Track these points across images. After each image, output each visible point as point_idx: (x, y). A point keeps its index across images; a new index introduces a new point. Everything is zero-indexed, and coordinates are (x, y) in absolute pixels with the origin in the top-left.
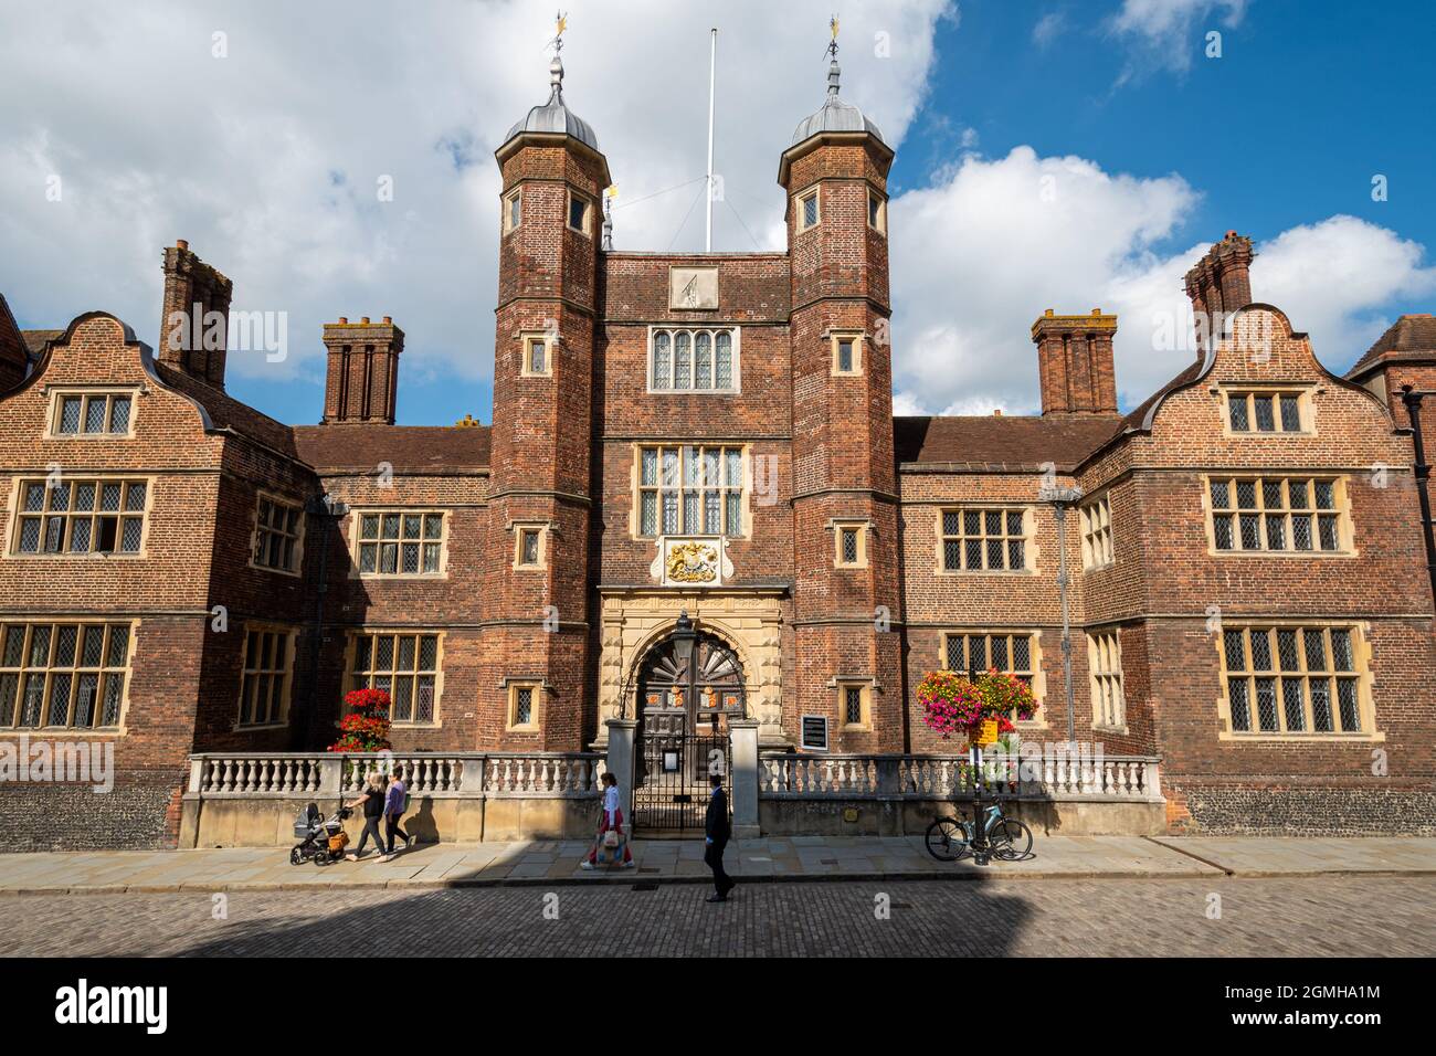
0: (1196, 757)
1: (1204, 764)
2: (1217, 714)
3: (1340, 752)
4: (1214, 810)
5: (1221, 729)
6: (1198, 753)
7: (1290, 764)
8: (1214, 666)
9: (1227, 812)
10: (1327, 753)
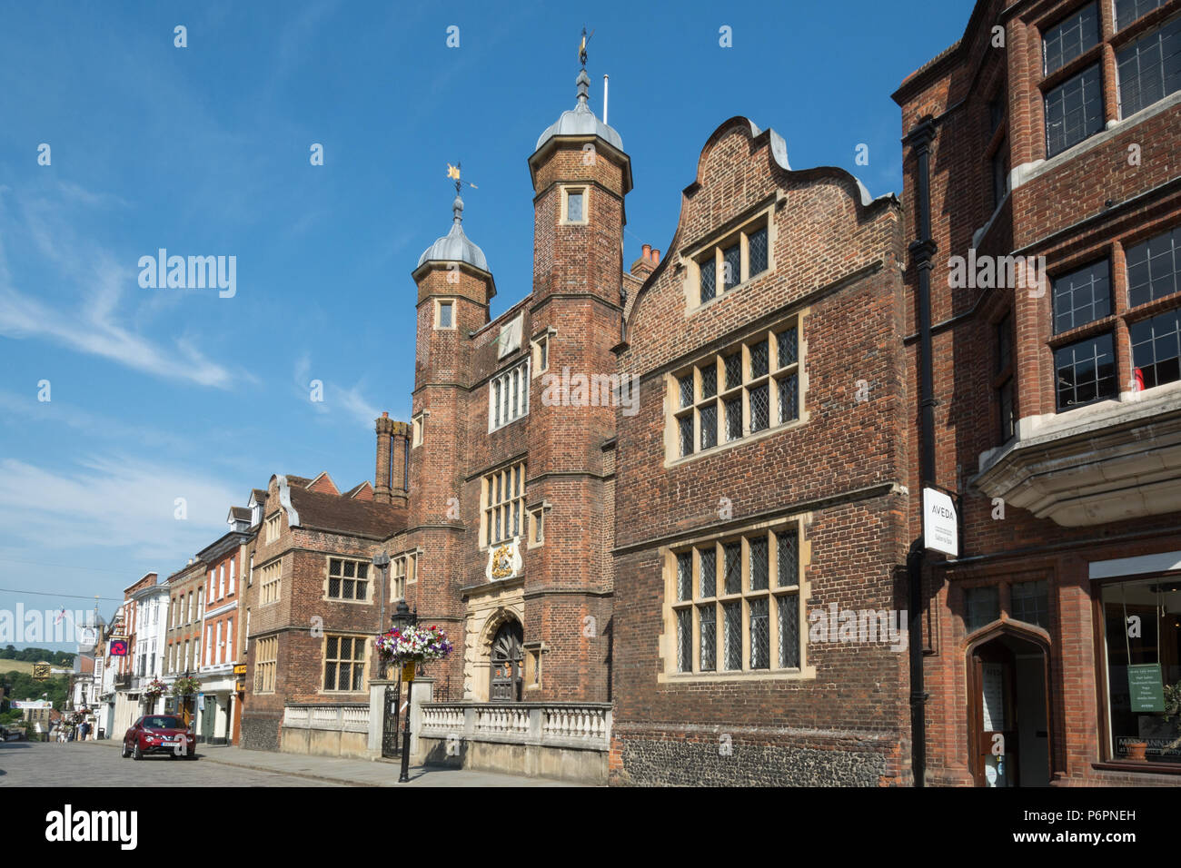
0: (638, 702)
1: (644, 710)
2: (658, 652)
3: (763, 693)
4: (641, 762)
5: (660, 669)
6: (640, 698)
7: (714, 710)
8: (659, 597)
9: (651, 765)
10: (752, 697)
